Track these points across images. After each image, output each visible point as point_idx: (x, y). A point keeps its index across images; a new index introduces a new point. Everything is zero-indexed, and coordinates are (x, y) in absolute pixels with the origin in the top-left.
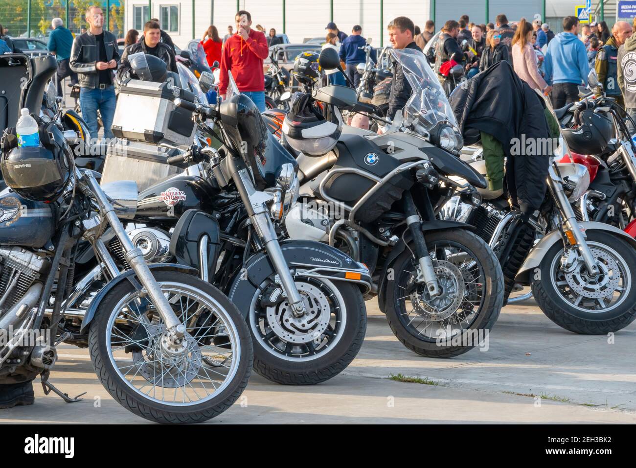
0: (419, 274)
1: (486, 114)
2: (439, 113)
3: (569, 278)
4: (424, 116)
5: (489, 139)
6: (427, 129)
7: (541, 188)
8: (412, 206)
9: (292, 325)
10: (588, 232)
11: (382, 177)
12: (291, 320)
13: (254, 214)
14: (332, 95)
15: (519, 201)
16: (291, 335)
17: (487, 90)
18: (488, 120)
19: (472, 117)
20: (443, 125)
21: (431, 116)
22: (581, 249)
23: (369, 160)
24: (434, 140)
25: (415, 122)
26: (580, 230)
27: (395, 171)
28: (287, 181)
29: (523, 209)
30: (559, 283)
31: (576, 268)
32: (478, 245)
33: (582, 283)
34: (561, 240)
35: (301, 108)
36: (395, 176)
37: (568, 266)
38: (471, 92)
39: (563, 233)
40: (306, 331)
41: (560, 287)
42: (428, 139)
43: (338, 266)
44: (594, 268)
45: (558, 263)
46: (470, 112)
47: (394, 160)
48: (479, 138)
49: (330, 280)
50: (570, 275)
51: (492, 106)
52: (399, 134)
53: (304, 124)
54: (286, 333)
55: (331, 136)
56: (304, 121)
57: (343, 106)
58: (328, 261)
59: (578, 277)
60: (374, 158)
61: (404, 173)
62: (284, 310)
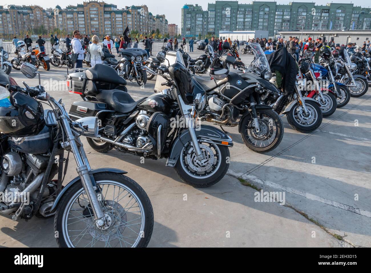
0: (253, 124)
1: (278, 64)
2: (264, 66)
3: (299, 115)
4: (259, 67)
5: (278, 72)
6: (260, 72)
7: (293, 88)
8: (253, 99)
9: (197, 163)
10: (306, 100)
11: (242, 89)
12: (197, 161)
13: (184, 115)
14: (226, 59)
15: (286, 91)
16: (196, 168)
17: (278, 56)
18: (279, 66)
19: (273, 64)
20: (265, 71)
21: (261, 67)
22: (303, 106)
23: (238, 83)
24: (262, 76)
25: (256, 69)
26: (303, 100)
27: (247, 88)
28: (198, 101)
29: (286, 94)
30: (295, 116)
31: (301, 112)
32: (276, 116)
33: (303, 117)
34: (297, 103)
35: (215, 63)
36: (247, 89)
37: (299, 111)
38: (273, 56)
39: (298, 101)
40: (204, 166)
41: (295, 118)
42: (260, 76)
43: (219, 138)
44: (307, 113)
45: (296, 110)
46: (272, 63)
47: (247, 83)
48: (275, 71)
49: (217, 144)
50: (299, 114)
51: (280, 61)
52: (249, 73)
53: (215, 70)
54: (194, 167)
55: (225, 74)
56: (215, 68)
57: (230, 63)
58: (215, 136)
59: (302, 115)
60: (240, 82)
61: (251, 88)
62: (194, 157)
